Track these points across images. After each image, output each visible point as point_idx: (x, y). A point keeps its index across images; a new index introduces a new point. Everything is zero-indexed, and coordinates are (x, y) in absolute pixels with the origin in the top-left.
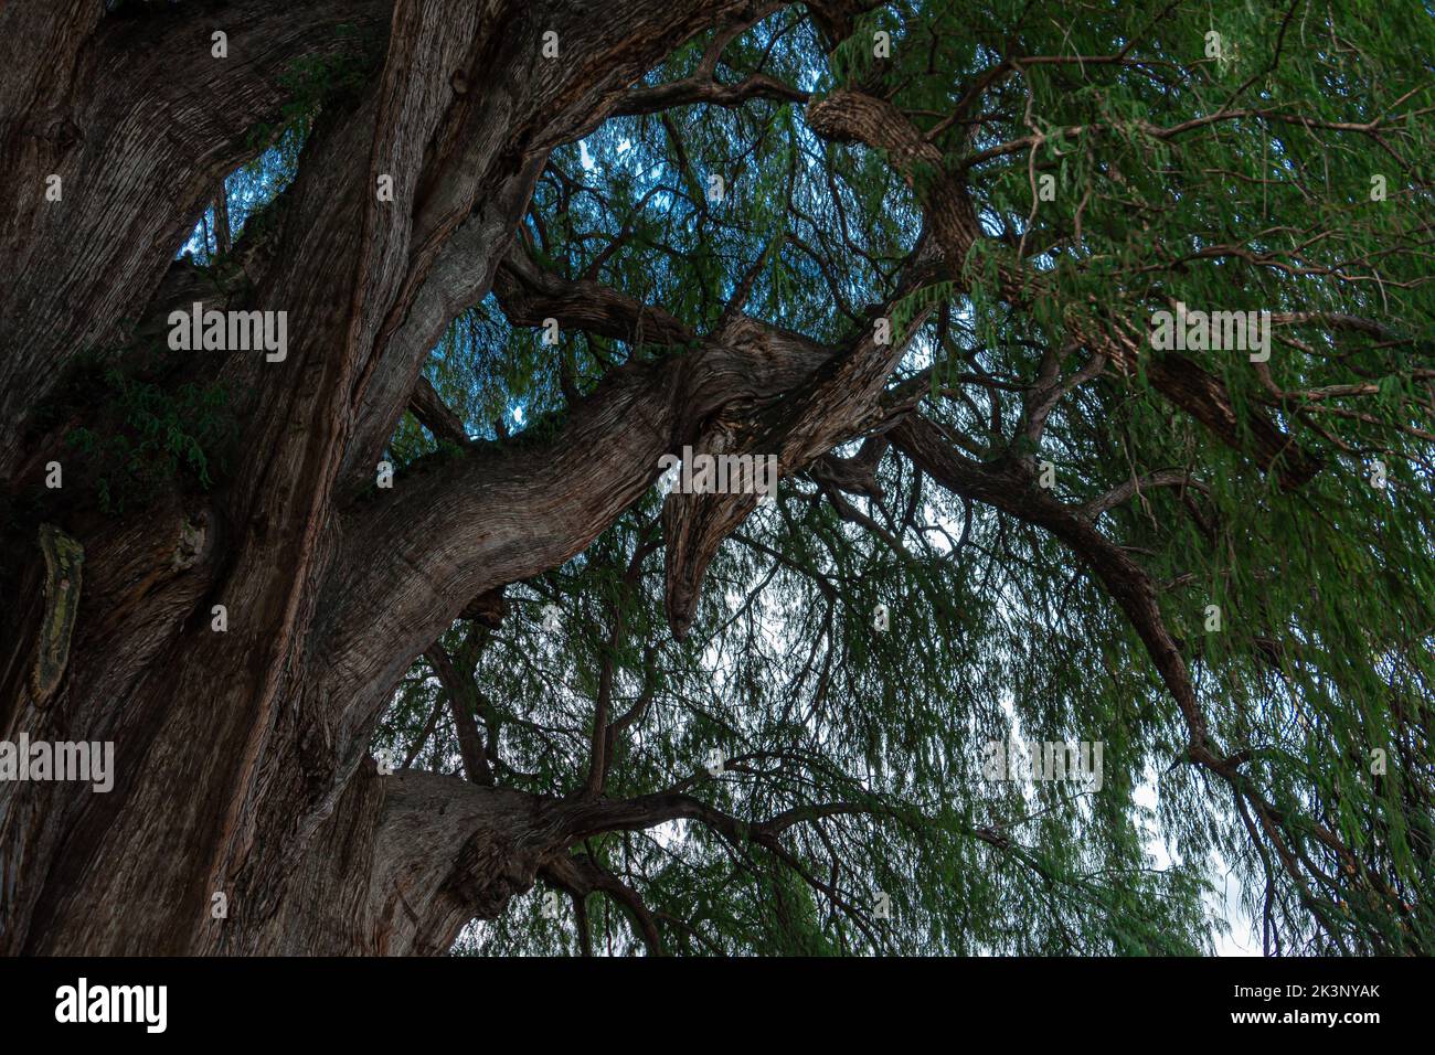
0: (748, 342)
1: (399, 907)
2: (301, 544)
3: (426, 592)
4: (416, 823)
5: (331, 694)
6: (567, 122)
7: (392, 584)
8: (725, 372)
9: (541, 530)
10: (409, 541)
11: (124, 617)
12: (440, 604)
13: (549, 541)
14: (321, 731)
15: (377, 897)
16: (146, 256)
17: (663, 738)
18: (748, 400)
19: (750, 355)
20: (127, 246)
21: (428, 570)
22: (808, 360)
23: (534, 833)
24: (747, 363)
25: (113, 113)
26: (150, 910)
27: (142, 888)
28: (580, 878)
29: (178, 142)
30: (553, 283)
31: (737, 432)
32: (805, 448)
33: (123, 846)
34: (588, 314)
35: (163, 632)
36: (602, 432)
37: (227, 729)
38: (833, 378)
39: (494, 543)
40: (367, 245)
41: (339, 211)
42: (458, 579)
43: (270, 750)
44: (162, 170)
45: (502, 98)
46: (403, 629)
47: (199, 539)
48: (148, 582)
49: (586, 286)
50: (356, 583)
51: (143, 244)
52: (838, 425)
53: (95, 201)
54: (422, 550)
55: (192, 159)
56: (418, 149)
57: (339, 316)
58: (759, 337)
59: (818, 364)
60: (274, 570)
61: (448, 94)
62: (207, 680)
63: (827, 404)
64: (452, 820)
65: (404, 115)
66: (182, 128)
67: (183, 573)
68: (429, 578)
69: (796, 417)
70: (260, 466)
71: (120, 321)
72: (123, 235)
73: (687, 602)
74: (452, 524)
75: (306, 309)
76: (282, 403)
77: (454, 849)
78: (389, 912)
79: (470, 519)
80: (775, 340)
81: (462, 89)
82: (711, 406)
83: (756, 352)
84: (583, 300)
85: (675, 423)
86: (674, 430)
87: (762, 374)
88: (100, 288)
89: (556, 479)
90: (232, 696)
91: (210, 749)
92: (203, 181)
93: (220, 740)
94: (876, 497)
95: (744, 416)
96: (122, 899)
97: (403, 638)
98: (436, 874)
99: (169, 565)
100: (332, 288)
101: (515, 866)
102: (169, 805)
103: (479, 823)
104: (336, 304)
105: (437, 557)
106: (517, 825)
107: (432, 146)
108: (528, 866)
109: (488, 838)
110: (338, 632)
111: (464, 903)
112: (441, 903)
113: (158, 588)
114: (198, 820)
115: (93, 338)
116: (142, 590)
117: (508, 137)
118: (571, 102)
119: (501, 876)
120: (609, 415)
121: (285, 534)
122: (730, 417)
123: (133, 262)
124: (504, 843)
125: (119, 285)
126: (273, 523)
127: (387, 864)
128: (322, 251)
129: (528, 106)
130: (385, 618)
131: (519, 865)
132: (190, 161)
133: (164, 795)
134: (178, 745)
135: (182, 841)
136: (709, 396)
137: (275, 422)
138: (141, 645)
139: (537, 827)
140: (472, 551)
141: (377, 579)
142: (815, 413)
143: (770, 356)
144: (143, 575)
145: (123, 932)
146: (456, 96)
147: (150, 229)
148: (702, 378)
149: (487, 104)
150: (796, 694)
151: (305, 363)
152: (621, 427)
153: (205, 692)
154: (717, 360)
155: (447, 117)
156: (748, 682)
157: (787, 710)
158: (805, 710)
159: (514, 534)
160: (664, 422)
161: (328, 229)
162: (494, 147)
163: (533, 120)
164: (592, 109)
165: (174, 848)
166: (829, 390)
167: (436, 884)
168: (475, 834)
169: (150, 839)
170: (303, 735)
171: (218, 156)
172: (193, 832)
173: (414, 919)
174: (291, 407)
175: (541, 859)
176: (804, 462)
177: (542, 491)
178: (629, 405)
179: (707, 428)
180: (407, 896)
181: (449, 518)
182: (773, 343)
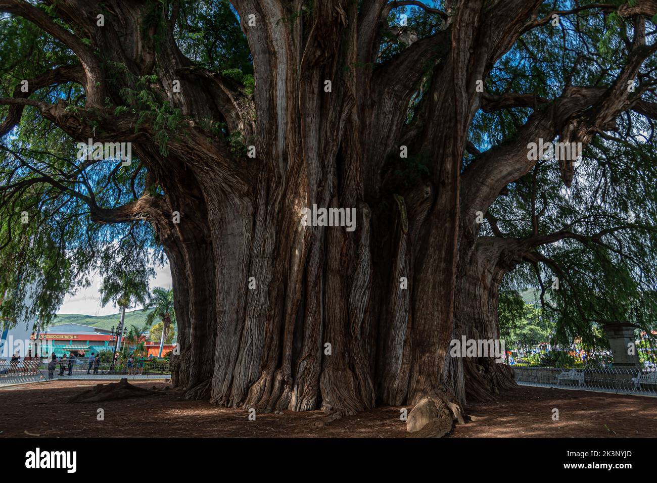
0: (575, 94)
1: (486, 270)
2: (457, 185)
3: (488, 190)
4: (487, 250)
5: (469, 220)
6: (503, 49)
7: (478, 190)
8: (569, 105)
9: (518, 166)
10: (480, 178)
11: (415, 211)
12: (493, 192)
13: (521, 168)
14: (469, 229)
15: (481, 269)
16: (397, 126)
17: (550, 217)
18: (579, 111)
19: (577, 97)
20: (392, 125)
21: (487, 184)
22: (598, 93)
23: (520, 248)
24: (577, 100)
25: (381, 94)
26: (439, 276)
27: (436, 272)
28: (535, 258)
29: (397, 95)
30: (496, 97)
31: (578, 122)
32: (603, 121)
33: (429, 262)
34: (508, 103)
35: (425, 213)
36: (531, 134)
37: (447, 233)
38: (609, 96)
39: (505, 173)
40: (457, 103)
41: (444, 97)
42: (496, 185)
43: (459, 236)
44: (396, 104)
45: (484, 49)
46: (484, 201)
47: (429, 189)
48: (419, 202)
49: (506, 95)
50: (469, 191)
51: (395, 123)
52: (614, 110)
53: (382, 116)
54: (485, 179)
55: (401, 98)
56: (465, 73)
57: (452, 124)
58: (579, 91)
59: (603, 93)
60: (450, 193)
61: (468, 55)
62: (439, 222)
63: (608, 105)
64: (496, 248)
65: (460, 65)
66: (397, 91)
67: (427, 198)
68: (488, 186)
69: (598, 111)
70: (439, 168)
71: (395, 143)
72: (390, 122)
73: (570, 176)
74: (492, 171)
75: (442, 126)
76: (441, 151)
77: (498, 254)
78: (484, 272)
79: (496, 168)
80: (584, 90)
81: (472, 51)
82: (566, 117)
83: (579, 96)
84: (506, 99)
85: (555, 125)
86: (555, 127)
87: (582, 102)
88: (388, 137)
89: (519, 151)
90: (447, 225)
91: (444, 238)
92: (405, 103)
93: (446, 235)
94: (615, 130)
95: (579, 117)
96: (432, 274)
97: (484, 203)
98: (494, 261)
99: (423, 197)
100: (448, 118)
101: (516, 257)
102: (437, 252)
103: (504, 247)
104: (450, 122)
105: (489, 181)
106: (514, 246)
107: (467, 71)
108: (519, 256)
109: (507, 251)
110: (467, 205)
111: (503, 268)
112: (497, 269)
113: (422, 203)
114: (446, 254)
115: (390, 148)
116: (418, 204)
117: (487, 60)
118: (503, 42)
119: (512, 260)
120: (532, 129)
121: (451, 183)
122: (575, 118)
123: (394, 128)
124: (512, 252)
125: (392, 135)
126: (446, 181)
127: (481, 260)
128: (443, 110)
129: (491, 49)
130: (478, 199)
131: (517, 257)
132: (401, 99)
133: (435, 250)
134: (436, 238)
135: (443, 260)
136: (565, 114)
137: (440, 156)
138: (421, 217)
139: (520, 246)
140: (499, 176)
141: (474, 190)
142: (605, 109)
143: (584, 96)
144: (418, 201)
145: (434, 282)
146: (471, 54)
147: (396, 119)
148: (562, 109)
149: (480, 53)
150: (595, 197)
151: (445, 139)
152: (537, 131)
153: (439, 225)
154: (566, 102)
155: (469, 61)
156: (577, 196)
157: (593, 203)
158: (599, 201)
159: (510, 169)
160: (550, 126)
161: (443, 103)
162: (484, 64)
163: (493, 52)
164: (510, 42)
165: (441, 262)
166: (608, 100)
167: (495, 264)
168: (503, 250)
169: (435, 260)
170: (465, 231)
171: (407, 95)
172: (445, 257)
173: (491, 273)
174: (444, 151)
175: (523, 254)
176: (603, 125)
177: (515, 155)
178: (538, 124)
179: (566, 124)
180: (488, 268)
181: (491, 169)
182: (584, 91)
